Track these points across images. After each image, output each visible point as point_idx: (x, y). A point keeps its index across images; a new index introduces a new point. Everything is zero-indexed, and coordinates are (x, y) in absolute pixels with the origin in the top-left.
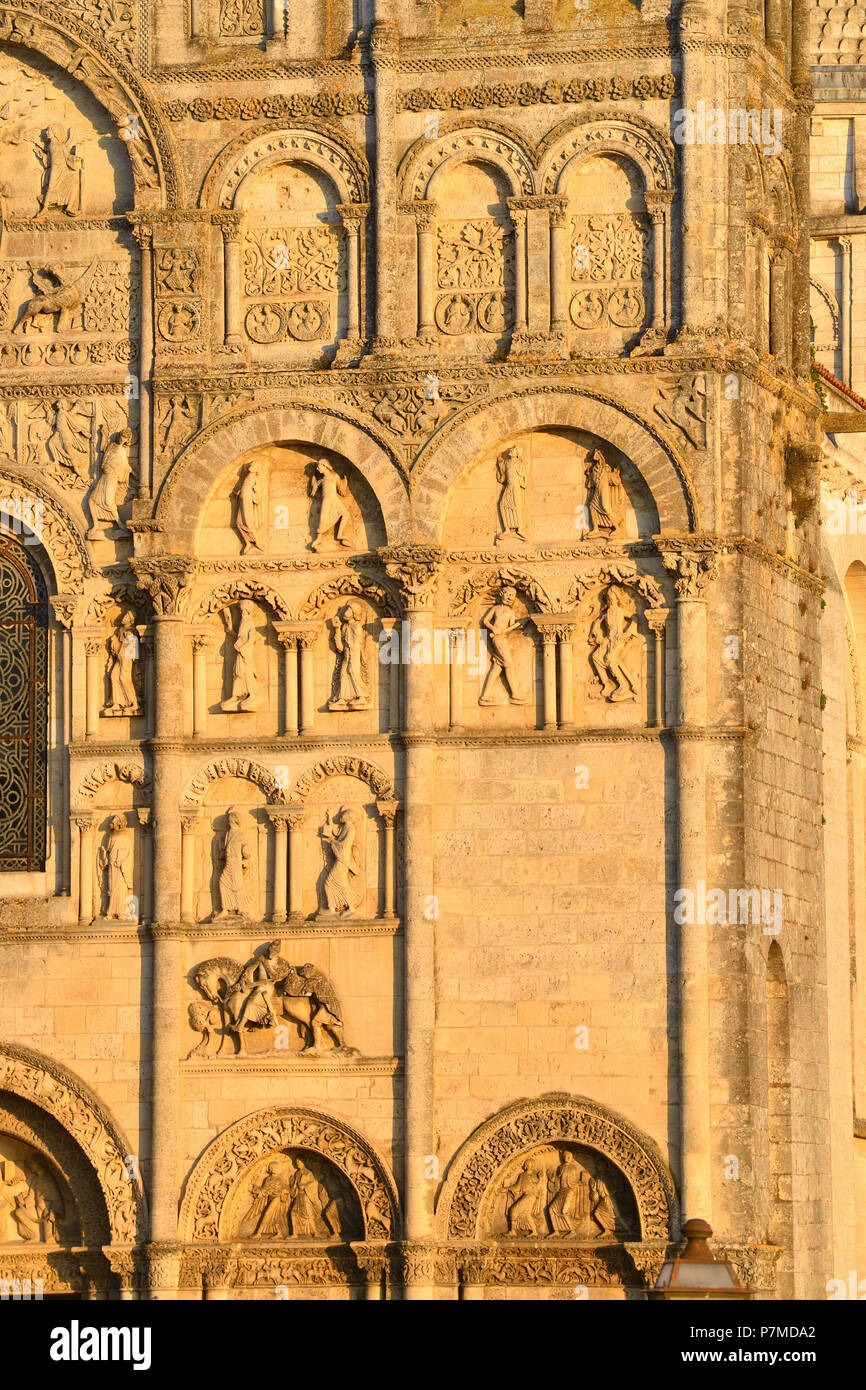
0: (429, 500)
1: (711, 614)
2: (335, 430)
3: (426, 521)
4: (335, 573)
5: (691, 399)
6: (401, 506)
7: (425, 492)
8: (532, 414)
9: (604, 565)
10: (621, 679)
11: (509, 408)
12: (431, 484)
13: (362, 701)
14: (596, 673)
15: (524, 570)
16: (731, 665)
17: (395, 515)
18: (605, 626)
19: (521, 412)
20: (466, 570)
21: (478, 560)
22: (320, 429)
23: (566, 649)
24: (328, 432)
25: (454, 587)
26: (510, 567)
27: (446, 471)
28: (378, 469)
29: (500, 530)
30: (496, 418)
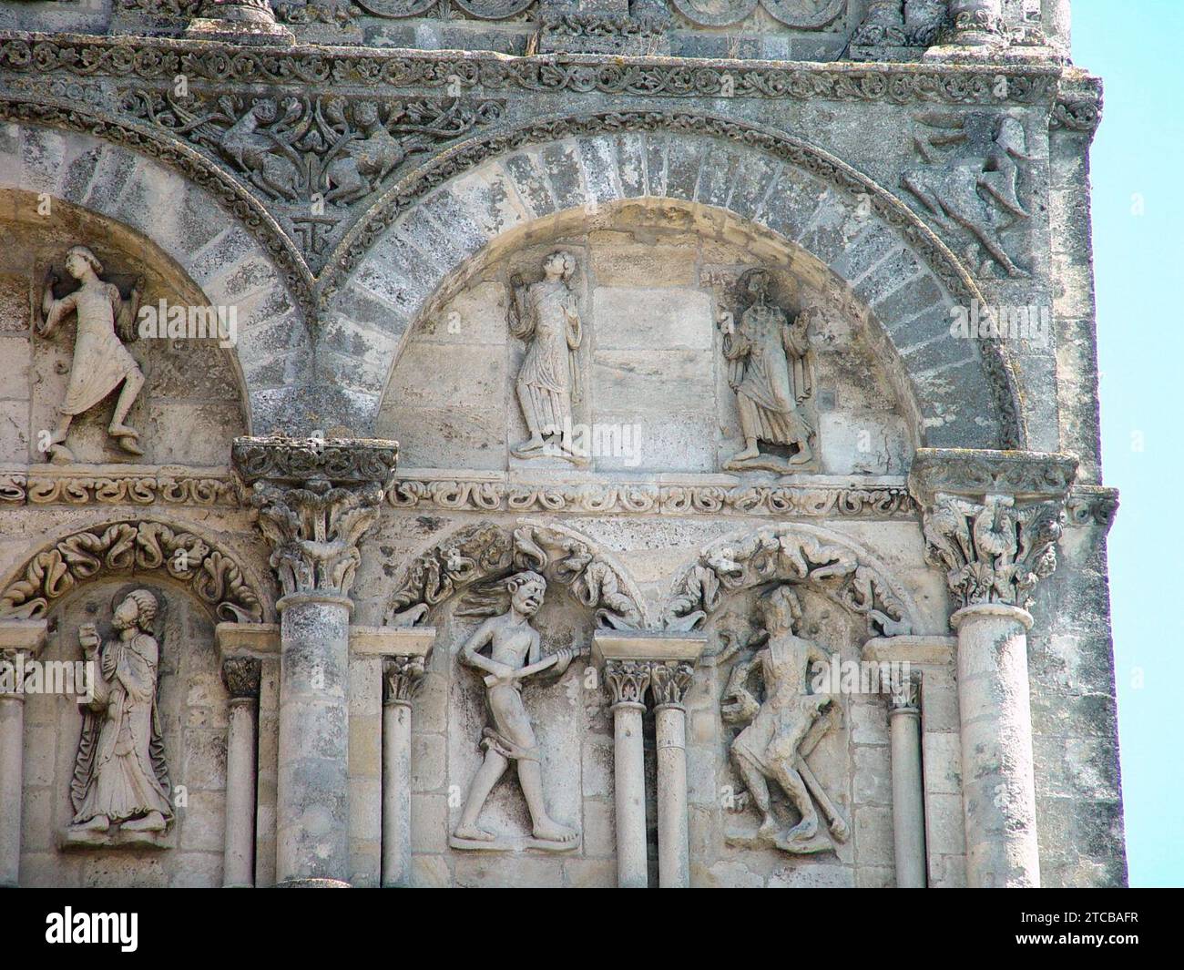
0: (360, 348)
1: (1039, 660)
2: (120, 176)
3: (349, 392)
4: (98, 516)
5: (991, 167)
6: (289, 355)
7: (350, 327)
8: (612, 174)
9: (766, 533)
10: (806, 804)
11: (552, 156)
12: (367, 311)
13: (155, 821)
14: (743, 787)
15: (569, 532)
16: (1090, 777)
17: (271, 375)
18: (760, 683)
19: (585, 170)
20: (430, 525)
21: (461, 502)
22: (81, 169)
23: (671, 723)
24: (99, 178)
25: (403, 562)
26: (539, 523)
27: (404, 285)
28: (231, 269)
29: (514, 437)
30: (523, 176)
